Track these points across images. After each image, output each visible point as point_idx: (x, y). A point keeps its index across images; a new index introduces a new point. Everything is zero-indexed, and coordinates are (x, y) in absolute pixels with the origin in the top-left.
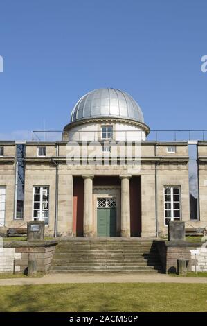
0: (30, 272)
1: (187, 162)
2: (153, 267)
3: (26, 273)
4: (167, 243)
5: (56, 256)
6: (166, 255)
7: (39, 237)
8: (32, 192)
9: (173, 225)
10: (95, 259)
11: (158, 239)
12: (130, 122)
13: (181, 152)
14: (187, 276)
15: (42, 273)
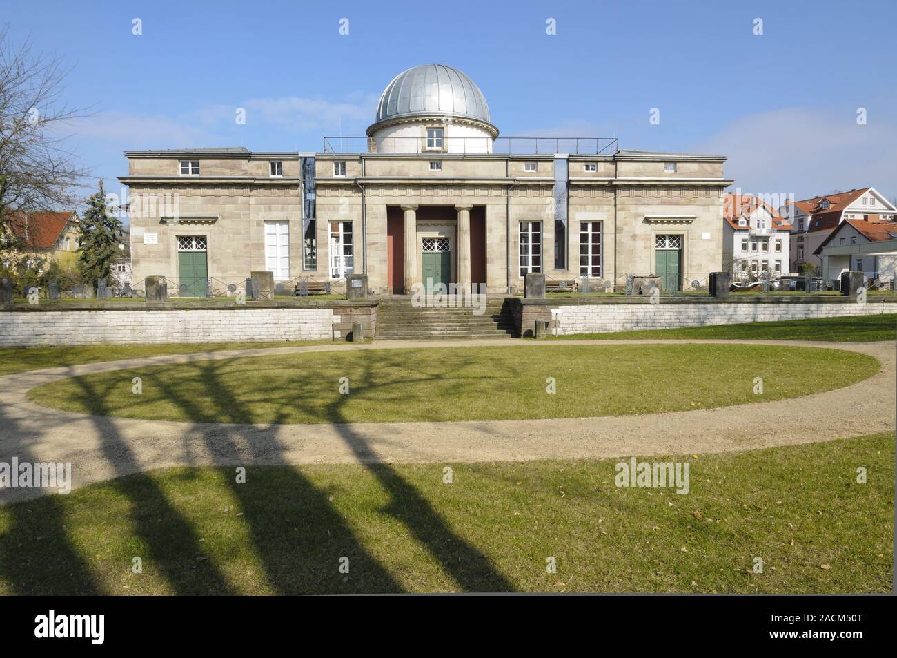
0: (356, 337)
1: (552, 186)
2: (505, 331)
3: (349, 338)
4: (523, 301)
5: (380, 319)
6: (521, 316)
7: (362, 295)
8: (327, 230)
9: (531, 278)
10: (431, 322)
11: (511, 296)
12: (470, 122)
13: (544, 171)
14: (545, 340)
15: (368, 339)
